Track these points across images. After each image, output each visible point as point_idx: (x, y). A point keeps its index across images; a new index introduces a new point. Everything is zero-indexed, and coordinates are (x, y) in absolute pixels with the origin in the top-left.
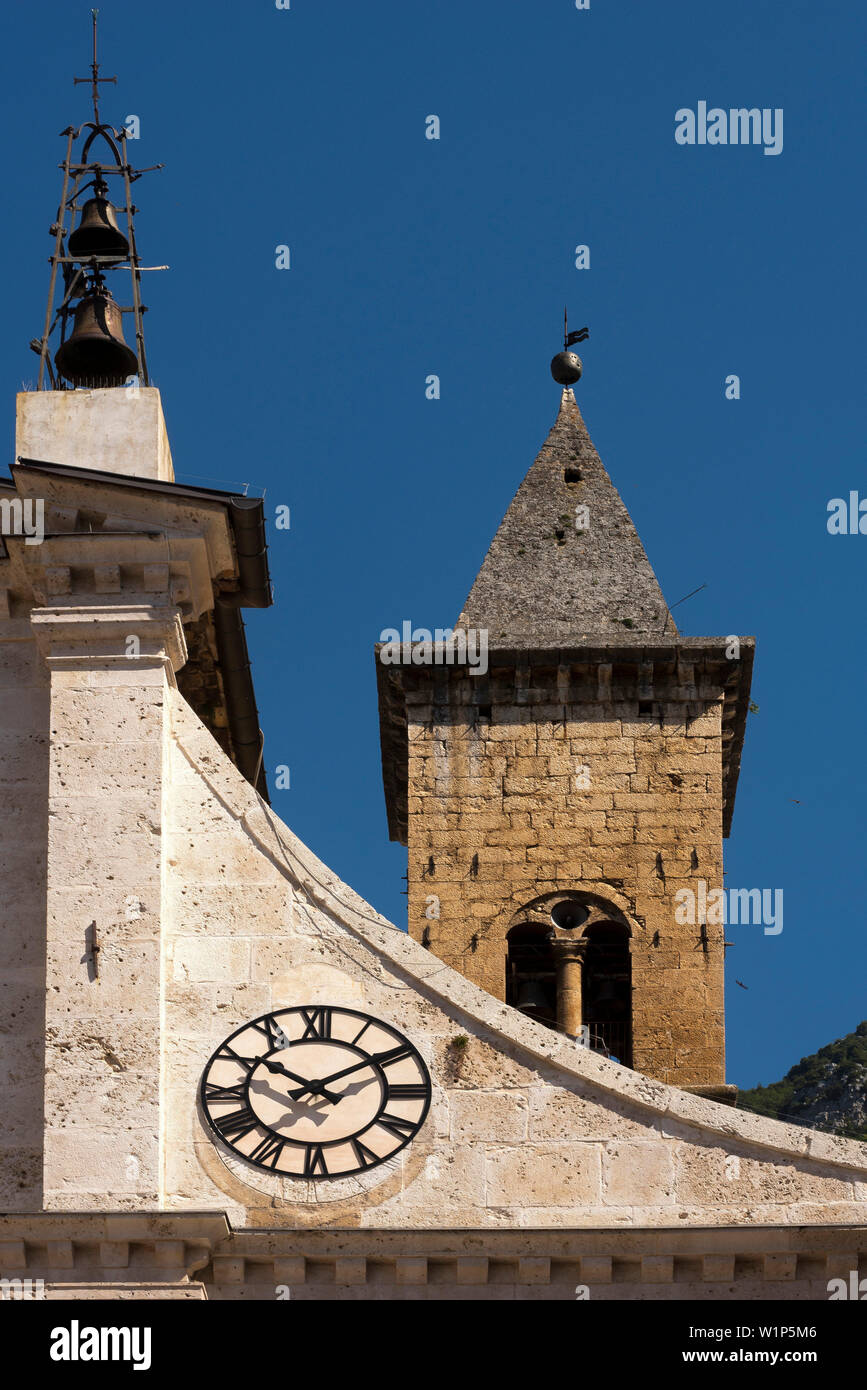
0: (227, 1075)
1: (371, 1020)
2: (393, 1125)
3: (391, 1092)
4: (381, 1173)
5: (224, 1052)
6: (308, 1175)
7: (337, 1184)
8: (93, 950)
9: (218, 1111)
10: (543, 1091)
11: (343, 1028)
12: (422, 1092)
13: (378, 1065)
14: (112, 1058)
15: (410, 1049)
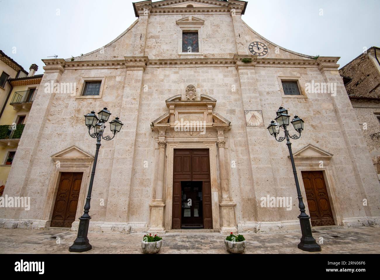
0: (251, 47)
1: (262, 43)
2: (265, 52)
3: (264, 49)
4: (265, 56)
5: (250, 45)
6: (259, 56)
7: (262, 57)
8: (239, 35)
9: (251, 50)
11: (259, 44)
12: (267, 49)
13: (263, 47)
14: (242, 44)
15: (265, 46)
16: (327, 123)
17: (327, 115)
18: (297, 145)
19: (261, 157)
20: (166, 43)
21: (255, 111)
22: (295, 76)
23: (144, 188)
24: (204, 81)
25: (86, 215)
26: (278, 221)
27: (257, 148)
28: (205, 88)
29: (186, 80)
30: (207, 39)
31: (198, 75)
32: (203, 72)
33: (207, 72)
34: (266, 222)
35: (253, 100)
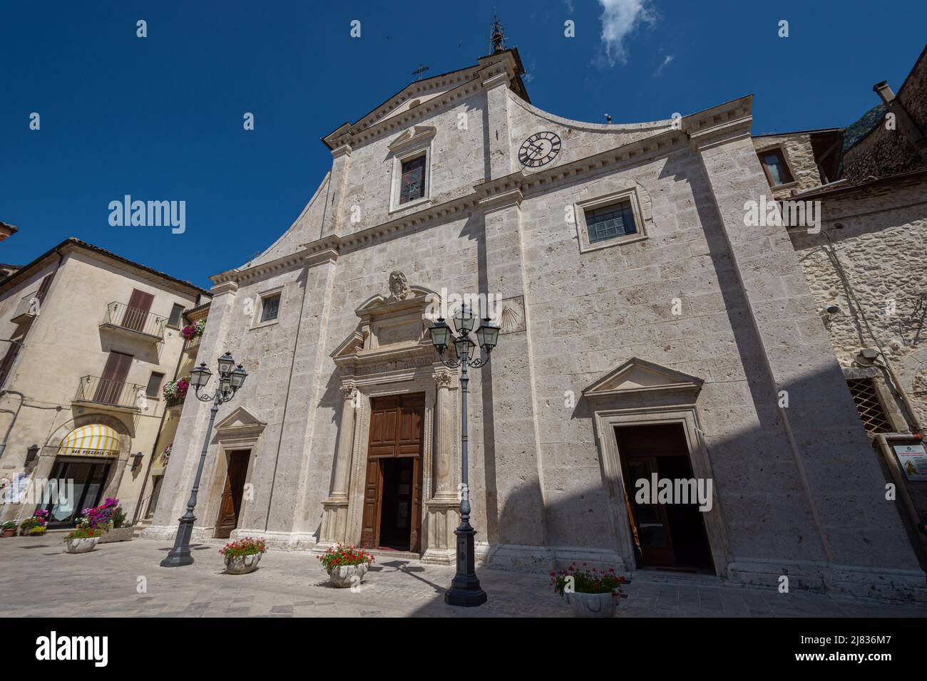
0: (523, 151)
1: (548, 132)
2: (554, 151)
3: (554, 144)
4: (554, 161)
5: (522, 147)
6: (540, 165)
7: (546, 165)
8: (497, 135)
9: (522, 158)
10: (583, 134)
11: (543, 135)
12: (559, 142)
13: (550, 140)
14: (501, 153)
15: (556, 135)
16: (700, 293)
17: (705, 269)
18: (609, 362)
19: (514, 400)
20: (374, 196)
21: (510, 298)
22: (621, 190)
23: (323, 472)
24: (427, 254)
25: (189, 515)
26: (538, 546)
27: (507, 382)
28: (428, 269)
29: (396, 261)
30: (440, 164)
31: (416, 245)
32: (426, 237)
33: (433, 236)
34: (514, 546)
35: (508, 275)
